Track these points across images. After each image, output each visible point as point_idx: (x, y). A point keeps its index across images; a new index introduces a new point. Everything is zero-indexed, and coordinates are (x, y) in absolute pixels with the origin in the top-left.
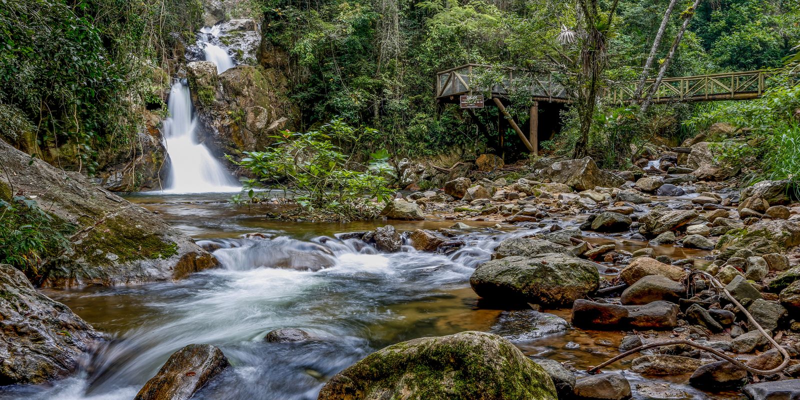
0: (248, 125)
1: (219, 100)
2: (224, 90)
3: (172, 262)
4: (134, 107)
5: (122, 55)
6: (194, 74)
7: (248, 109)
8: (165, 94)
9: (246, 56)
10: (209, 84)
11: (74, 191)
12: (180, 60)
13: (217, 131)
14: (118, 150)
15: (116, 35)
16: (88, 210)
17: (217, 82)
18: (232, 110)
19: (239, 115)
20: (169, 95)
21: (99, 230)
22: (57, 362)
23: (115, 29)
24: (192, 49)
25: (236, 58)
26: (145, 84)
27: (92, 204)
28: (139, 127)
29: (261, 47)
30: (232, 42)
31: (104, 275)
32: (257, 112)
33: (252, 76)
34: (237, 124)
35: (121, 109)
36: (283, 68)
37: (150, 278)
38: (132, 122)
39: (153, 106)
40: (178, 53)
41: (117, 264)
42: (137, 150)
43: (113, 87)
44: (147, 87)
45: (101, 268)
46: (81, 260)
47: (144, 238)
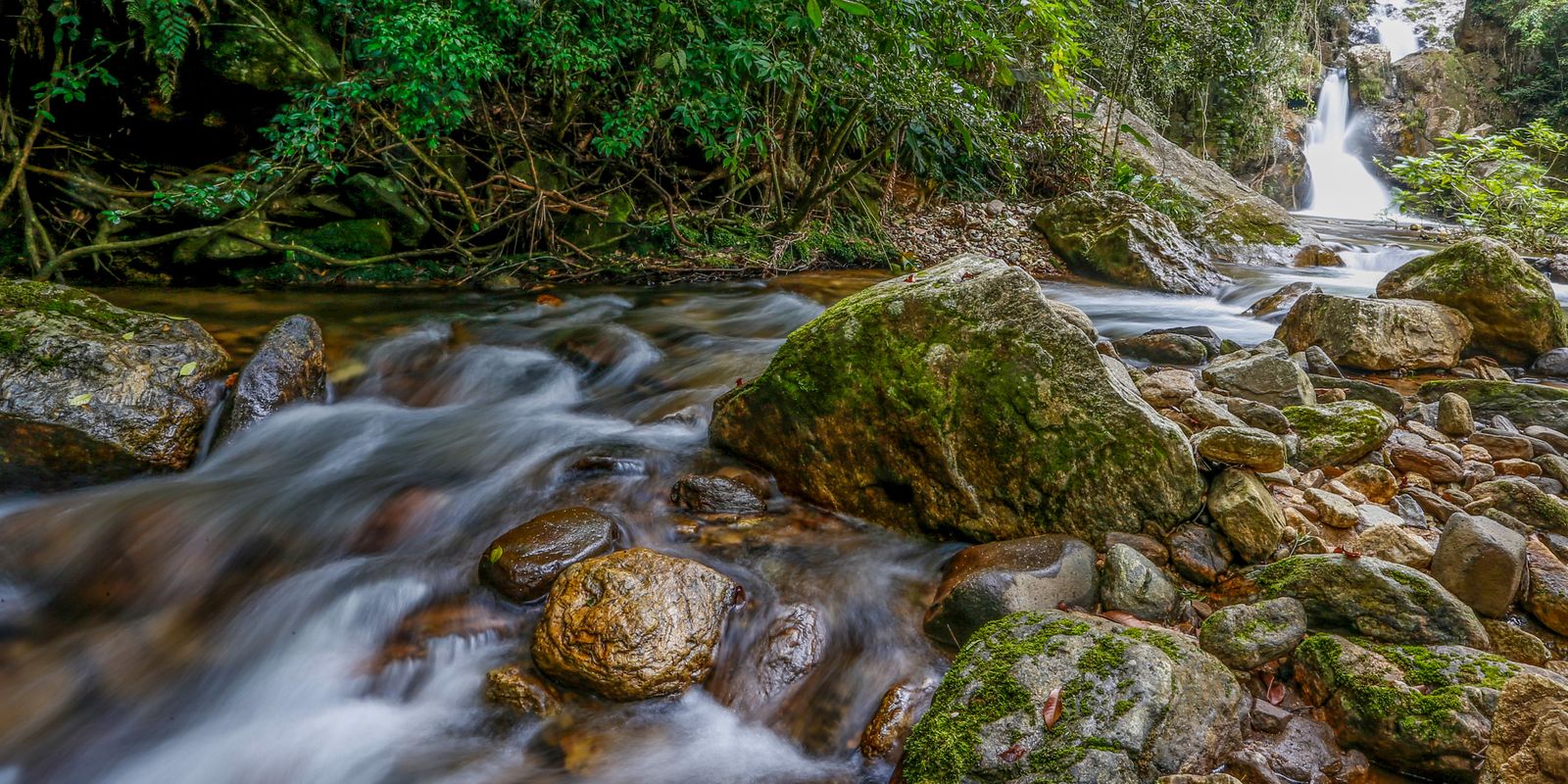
0: (1427, 134)
1: (1389, 97)
2: (1398, 84)
3: (1294, 250)
4: (1272, 105)
5: (1265, 40)
6: (1356, 63)
7: (1431, 110)
8: (1313, 88)
9: (1442, 34)
10: (1376, 75)
11: (1208, 178)
12: (1341, 44)
13: (1380, 139)
14: (1247, 157)
15: (1261, 17)
16: (1220, 196)
17: (1389, 73)
18: (1406, 112)
19: (1415, 119)
20: (1319, 90)
21: (1228, 213)
22: (1195, 286)
23: (1260, 11)
24: (1361, 27)
25: (1426, 39)
26: (1289, 75)
27: (1223, 190)
28: (1275, 129)
29: (1464, 24)
30: (1422, 16)
31: (1229, 253)
32: (1444, 116)
33: (1442, 63)
34: (1410, 130)
35: (1256, 106)
36: (1495, 51)
37: (1270, 261)
38: (1268, 123)
39: (1295, 103)
40: (1339, 34)
41: (1241, 245)
42: (1271, 157)
43: (1251, 79)
44: (1291, 79)
45: (1227, 245)
46: (1210, 237)
47: (1269, 225)
